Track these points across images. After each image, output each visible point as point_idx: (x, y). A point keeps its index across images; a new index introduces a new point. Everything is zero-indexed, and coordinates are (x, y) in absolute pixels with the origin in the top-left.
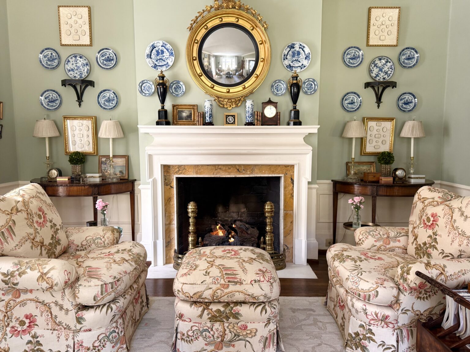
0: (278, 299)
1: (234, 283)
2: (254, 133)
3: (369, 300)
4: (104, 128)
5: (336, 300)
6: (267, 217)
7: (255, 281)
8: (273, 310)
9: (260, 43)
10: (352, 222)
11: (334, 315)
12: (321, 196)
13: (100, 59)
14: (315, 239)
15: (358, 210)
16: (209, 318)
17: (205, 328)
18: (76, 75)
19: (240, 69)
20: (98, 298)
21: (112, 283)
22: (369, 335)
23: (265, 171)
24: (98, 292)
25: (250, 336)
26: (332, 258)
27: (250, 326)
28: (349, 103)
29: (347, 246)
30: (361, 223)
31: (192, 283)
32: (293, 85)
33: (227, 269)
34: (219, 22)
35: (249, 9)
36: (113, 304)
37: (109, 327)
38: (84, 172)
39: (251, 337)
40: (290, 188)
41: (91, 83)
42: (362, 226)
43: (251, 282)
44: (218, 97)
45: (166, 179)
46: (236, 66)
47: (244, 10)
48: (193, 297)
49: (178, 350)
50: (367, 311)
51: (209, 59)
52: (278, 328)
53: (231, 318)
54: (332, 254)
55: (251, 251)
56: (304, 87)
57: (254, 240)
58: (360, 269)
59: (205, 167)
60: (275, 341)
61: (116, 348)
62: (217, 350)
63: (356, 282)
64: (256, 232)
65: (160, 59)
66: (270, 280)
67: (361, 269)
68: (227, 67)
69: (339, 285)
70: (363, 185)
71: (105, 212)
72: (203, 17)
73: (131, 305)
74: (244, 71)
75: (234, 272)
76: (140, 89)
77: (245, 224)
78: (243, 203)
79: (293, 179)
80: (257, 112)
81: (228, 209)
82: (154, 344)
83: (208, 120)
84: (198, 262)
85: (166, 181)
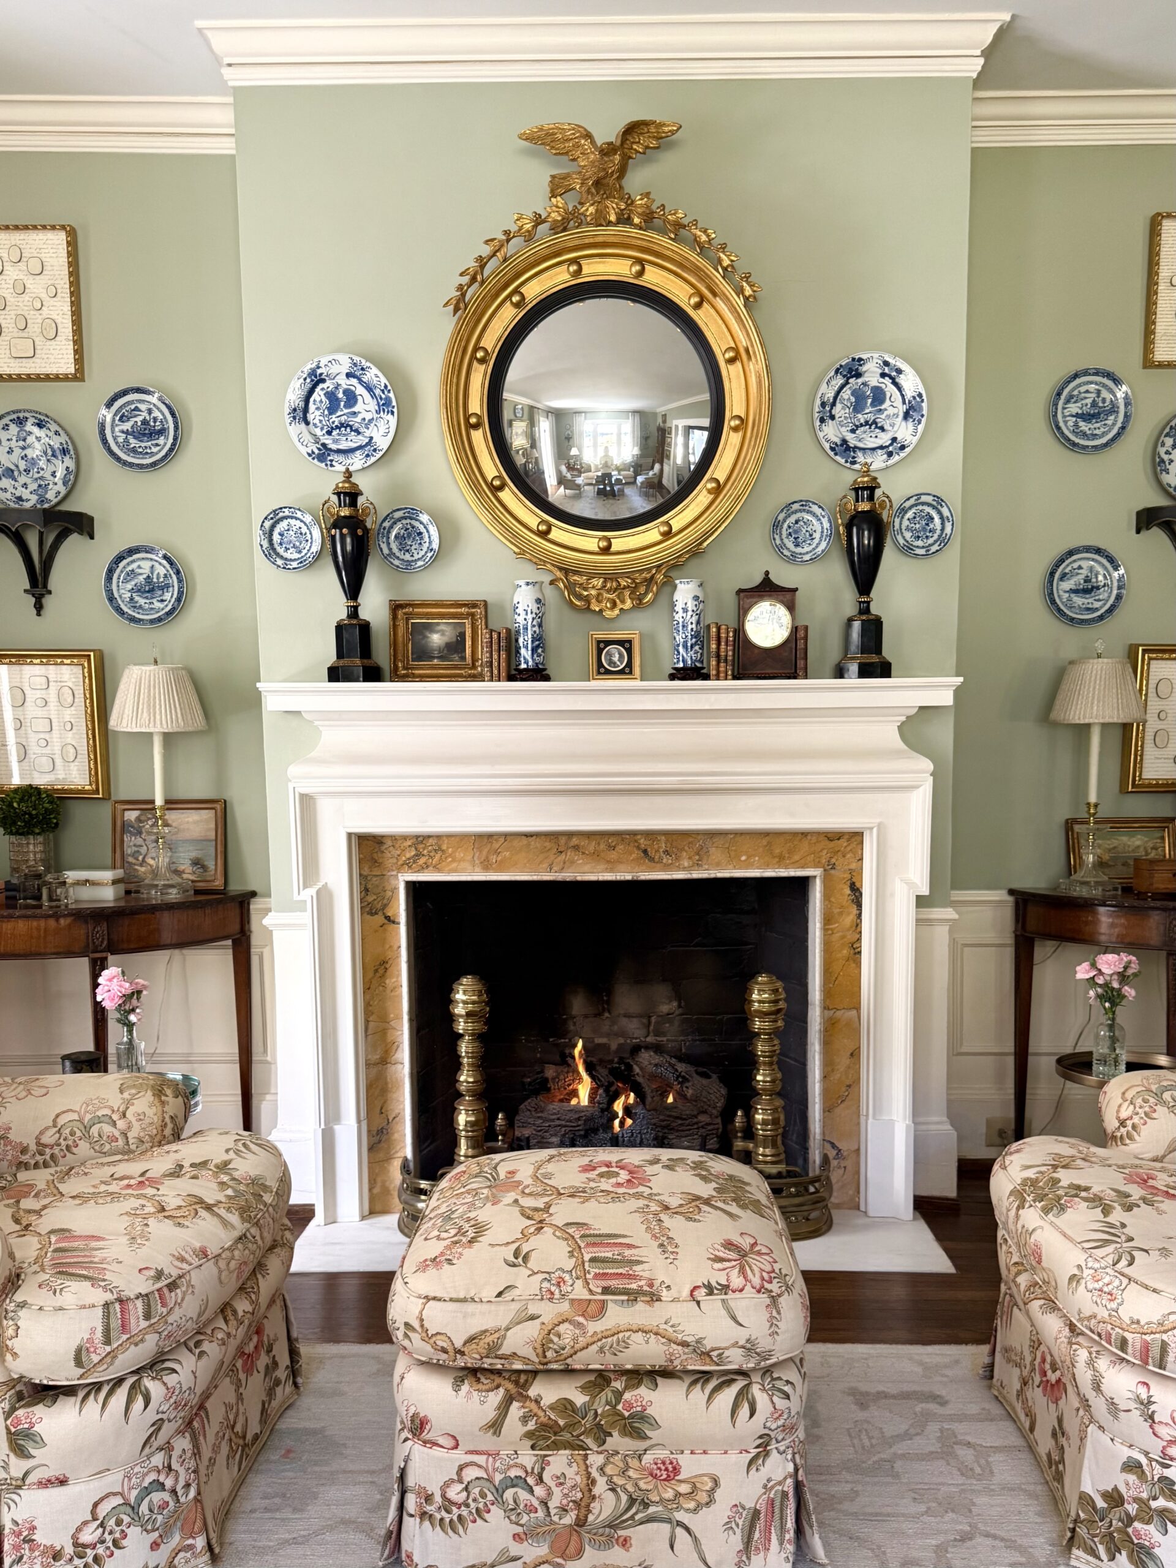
0: (801, 1360)
1: (625, 1298)
2: (707, 707)
3: (1162, 1366)
4: (130, 697)
5: (1028, 1359)
6: (758, 1034)
7: (710, 1290)
8: (780, 1403)
9: (727, 356)
10: (1091, 1053)
11: (1022, 1417)
12: (966, 949)
13: (113, 432)
14: (945, 1119)
15: (1114, 1004)
16: (529, 1435)
17: (513, 1473)
18: (25, 494)
19: (651, 460)
20: (93, 1356)
21: (146, 1297)
22: (1161, 1503)
23: (749, 857)
24: (93, 1331)
25: (692, 1505)
26: (1011, 1193)
27: (690, 1466)
28: (1075, 591)
29: (1072, 1146)
30: (1124, 1058)
31: (462, 1296)
32: (855, 520)
33: (597, 1240)
34: (567, 277)
35: (684, 227)
36: (153, 1378)
37: (137, 1469)
38: (55, 863)
39: (695, 1511)
40: (849, 920)
41: (83, 524)
42: (1131, 1067)
43: (692, 1291)
44: (566, 571)
45: (367, 890)
46: (636, 451)
47: (663, 232)
48: (465, 1350)
49: (409, 1557)
50: (1153, 1408)
51: (532, 423)
52: (801, 1472)
53: (615, 1434)
54: (1011, 1180)
55: (694, 1169)
56: (902, 529)
57: (708, 1124)
58: (1123, 1238)
59: (516, 843)
60: (790, 1524)
61: (165, 1550)
62: (559, 1560)
63: (1110, 1294)
64: (715, 1092)
65: (342, 425)
66: (767, 1285)
67: (1131, 1239)
68: (601, 453)
69: (1042, 1302)
70: (1132, 907)
71: (133, 1018)
72: (505, 260)
73: (228, 1379)
74: (666, 468)
75: (627, 1252)
76: (266, 544)
77: (673, 1061)
78: (664, 980)
79: (858, 885)
80: (719, 629)
81: (608, 1002)
82: (316, 1534)
83: (526, 658)
84: (485, 1214)
85: (370, 898)
